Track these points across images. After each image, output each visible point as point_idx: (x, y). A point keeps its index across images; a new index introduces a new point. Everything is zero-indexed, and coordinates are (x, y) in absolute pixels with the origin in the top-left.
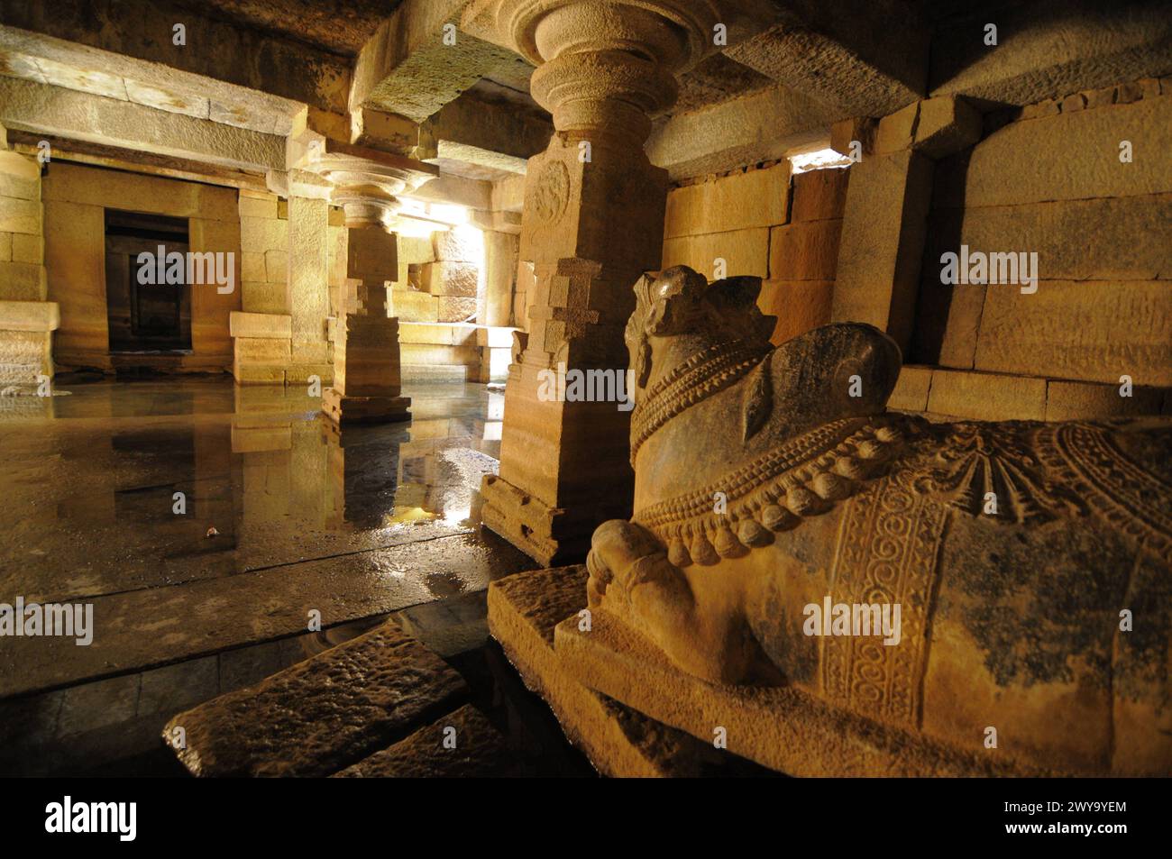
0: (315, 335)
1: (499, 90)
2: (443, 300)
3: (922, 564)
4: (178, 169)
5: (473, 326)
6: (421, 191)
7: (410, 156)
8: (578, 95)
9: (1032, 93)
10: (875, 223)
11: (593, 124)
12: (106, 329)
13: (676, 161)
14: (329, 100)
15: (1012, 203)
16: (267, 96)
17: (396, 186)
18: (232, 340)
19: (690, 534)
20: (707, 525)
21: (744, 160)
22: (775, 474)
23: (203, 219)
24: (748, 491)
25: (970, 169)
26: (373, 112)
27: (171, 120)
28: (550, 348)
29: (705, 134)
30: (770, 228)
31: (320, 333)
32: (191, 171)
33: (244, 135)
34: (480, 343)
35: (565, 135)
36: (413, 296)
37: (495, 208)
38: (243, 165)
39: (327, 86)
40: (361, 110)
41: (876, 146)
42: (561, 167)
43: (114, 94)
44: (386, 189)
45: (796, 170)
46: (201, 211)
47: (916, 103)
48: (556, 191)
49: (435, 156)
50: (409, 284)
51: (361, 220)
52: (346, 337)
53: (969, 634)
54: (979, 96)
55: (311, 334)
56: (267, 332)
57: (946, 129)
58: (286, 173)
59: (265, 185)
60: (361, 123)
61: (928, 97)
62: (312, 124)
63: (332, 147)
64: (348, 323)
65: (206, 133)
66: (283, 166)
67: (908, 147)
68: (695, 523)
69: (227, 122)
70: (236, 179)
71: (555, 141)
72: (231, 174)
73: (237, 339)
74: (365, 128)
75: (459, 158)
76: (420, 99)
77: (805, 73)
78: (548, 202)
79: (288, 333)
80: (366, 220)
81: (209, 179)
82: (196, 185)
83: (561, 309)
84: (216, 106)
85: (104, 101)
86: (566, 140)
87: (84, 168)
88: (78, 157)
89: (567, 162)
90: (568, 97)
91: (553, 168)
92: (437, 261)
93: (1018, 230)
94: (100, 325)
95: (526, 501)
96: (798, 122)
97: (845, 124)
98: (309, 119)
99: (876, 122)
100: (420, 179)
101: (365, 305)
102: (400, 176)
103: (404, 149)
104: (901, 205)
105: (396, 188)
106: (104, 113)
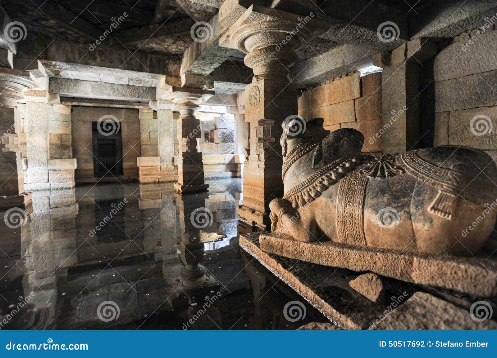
0: (169, 164)
1: (236, 59)
2: (220, 145)
3: (361, 193)
4: (118, 104)
5: (233, 155)
6: (208, 101)
7: (204, 89)
8: (261, 62)
9: (455, 32)
10: (395, 93)
11: (267, 72)
12: (92, 167)
13: (311, 77)
14: (173, 72)
15: (455, 77)
16: (151, 74)
17: (199, 101)
18: (138, 168)
19: (298, 198)
20: (303, 194)
21: (340, 73)
22: (321, 175)
23: (126, 122)
24: (314, 181)
25: (434, 66)
26: (189, 74)
27: (115, 87)
28: (258, 153)
29: (322, 65)
30: (354, 100)
31: (171, 163)
32: (122, 104)
33: (141, 88)
34: (236, 162)
35: (257, 77)
36: (207, 144)
37: (239, 105)
38: (140, 99)
39: (172, 68)
40: (185, 74)
41: (392, 62)
42: (257, 88)
43: (96, 80)
44: (195, 102)
45: (362, 75)
46: (125, 119)
47: (405, 43)
48: (256, 96)
49: (213, 87)
50: (205, 140)
51: (186, 115)
52: (182, 161)
53: (373, 211)
54: (432, 36)
55: (168, 163)
56: (151, 164)
57: (419, 52)
58: (156, 101)
59: (148, 106)
60: (185, 79)
61: (410, 40)
62: (167, 82)
63: (175, 89)
64: (183, 156)
65: (128, 90)
66: (155, 98)
67: (404, 61)
68: (299, 194)
69: (135, 85)
70: (138, 105)
71: (254, 79)
72: (135, 104)
73: (140, 168)
74: (186, 81)
75: (222, 87)
76: (206, 68)
77: (354, 39)
78: (254, 100)
79: (159, 164)
80: (188, 115)
81: (128, 106)
82: (123, 110)
83: (261, 138)
84: (131, 79)
85: (93, 83)
86: (258, 78)
87: (85, 108)
88: (83, 104)
89: (258, 86)
90: (257, 64)
91: (254, 88)
92: (216, 129)
93: (459, 88)
94: (91, 166)
95: (253, 212)
96: (359, 56)
97: (377, 55)
98: (166, 81)
99: (390, 52)
100: (207, 97)
101: (189, 148)
102: (200, 97)
103: (201, 87)
104: (405, 84)
105: (198, 101)
106: (93, 87)
